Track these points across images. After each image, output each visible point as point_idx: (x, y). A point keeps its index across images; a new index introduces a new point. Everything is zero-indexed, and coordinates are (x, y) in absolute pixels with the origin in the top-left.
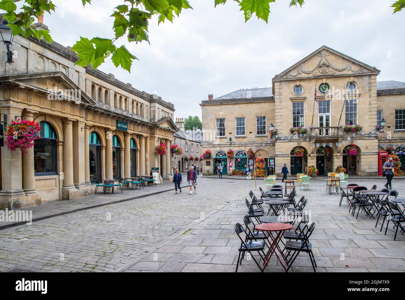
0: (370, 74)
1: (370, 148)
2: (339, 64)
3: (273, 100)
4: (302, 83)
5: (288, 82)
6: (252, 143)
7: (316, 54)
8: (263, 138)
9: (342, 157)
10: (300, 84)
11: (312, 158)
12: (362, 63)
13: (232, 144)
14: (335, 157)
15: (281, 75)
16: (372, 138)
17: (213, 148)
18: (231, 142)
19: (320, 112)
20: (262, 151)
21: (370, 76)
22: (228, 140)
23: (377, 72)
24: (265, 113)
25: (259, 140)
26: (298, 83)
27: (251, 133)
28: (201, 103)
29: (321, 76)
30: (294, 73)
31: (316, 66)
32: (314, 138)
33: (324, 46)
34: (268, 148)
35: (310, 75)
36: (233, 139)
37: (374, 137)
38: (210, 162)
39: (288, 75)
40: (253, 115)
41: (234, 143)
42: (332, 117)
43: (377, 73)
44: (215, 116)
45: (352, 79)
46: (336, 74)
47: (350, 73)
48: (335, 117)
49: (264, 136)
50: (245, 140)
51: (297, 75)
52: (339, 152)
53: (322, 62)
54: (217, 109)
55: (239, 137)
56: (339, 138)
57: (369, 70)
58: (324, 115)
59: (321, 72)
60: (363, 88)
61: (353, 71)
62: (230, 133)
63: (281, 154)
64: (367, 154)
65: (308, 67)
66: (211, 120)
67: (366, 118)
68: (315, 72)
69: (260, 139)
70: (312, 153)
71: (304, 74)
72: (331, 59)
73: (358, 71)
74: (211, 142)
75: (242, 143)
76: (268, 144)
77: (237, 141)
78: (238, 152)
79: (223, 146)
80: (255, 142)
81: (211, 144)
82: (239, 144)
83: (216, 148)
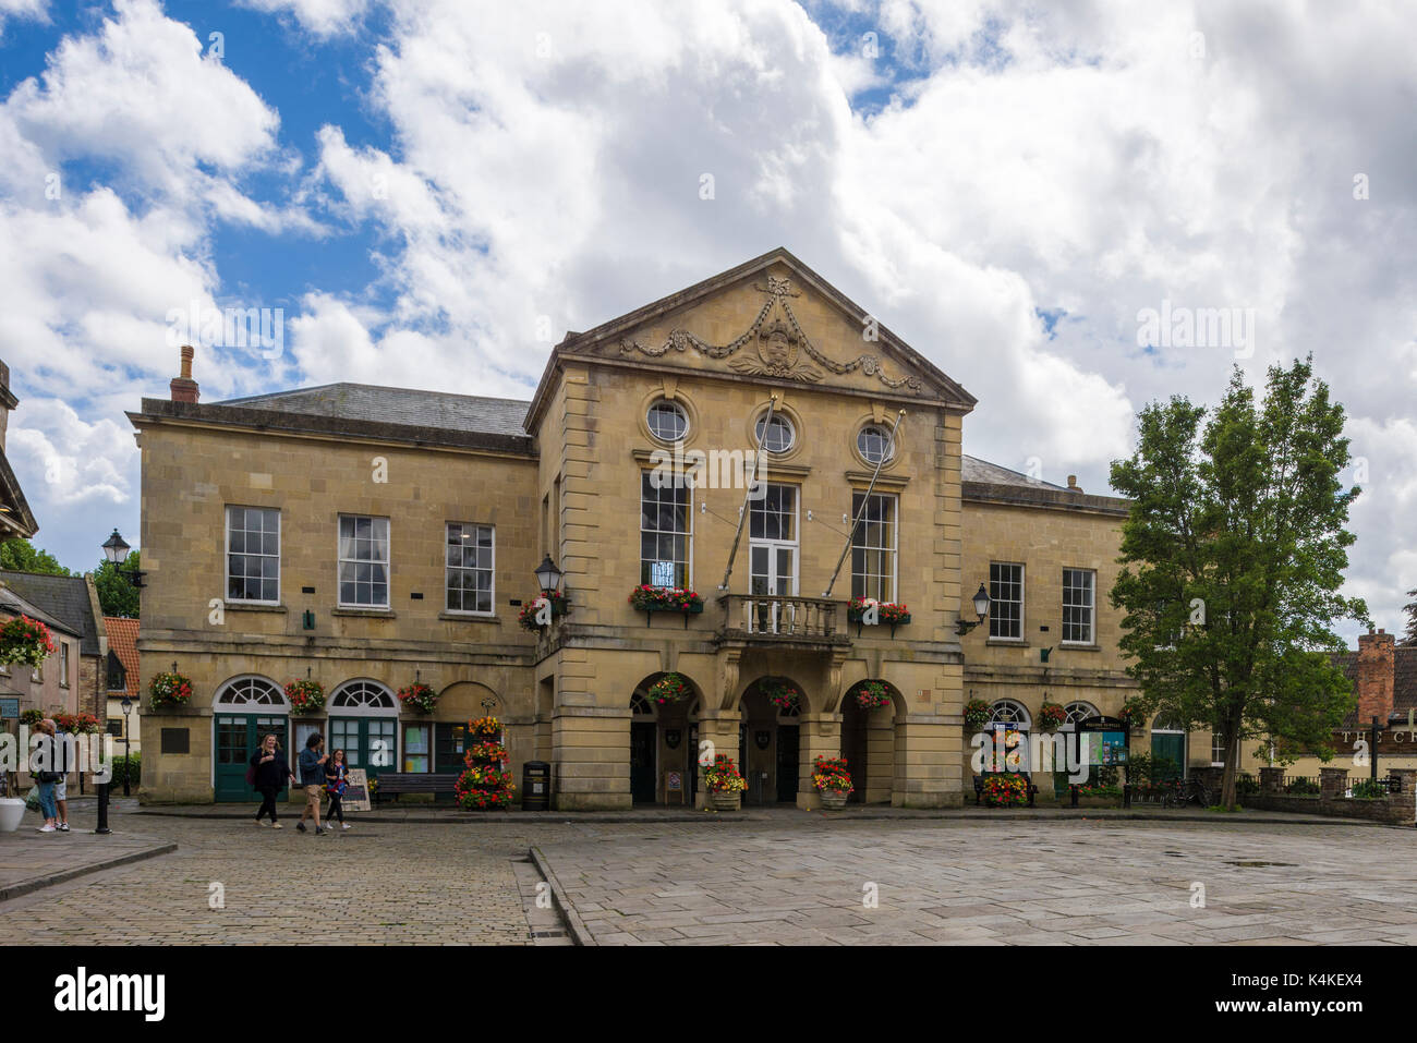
0: (943, 405)
1: (936, 696)
2: (833, 343)
3: (531, 455)
4: (687, 394)
5: (628, 378)
6: (424, 648)
7: (744, 278)
8: (477, 626)
9: (838, 729)
10: (678, 394)
11: (724, 729)
12: (916, 355)
13: (317, 643)
14: (812, 729)
15: (598, 337)
16: (943, 659)
17: (207, 660)
18: (311, 633)
19: (757, 531)
20: (471, 686)
21: (940, 412)
22: (294, 625)
23: (965, 402)
24: (488, 510)
25: (462, 638)
26: (670, 391)
27: (417, 596)
28: (139, 410)
29: (764, 376)
30: (654, 342)
31: (745, 328)
32: (738, 641)
33: (782, 251)
34: (503, 679)
35: (720, 365)
36: (319, 618)
37: (949, 654)
38: (187, 731)
39: (628, 343)
40: (432, 513)
41: (329, 643)
42: (801, 558)
43: (965, 407)
44: (224, 491)
45: (879, 414)
46: (822, 382)
47: (873, 385)
48: (815, 559)
49: (486, 621)
50: (389, 631)
51: (666, 351)
52: (829, 709)
53: (771, 320)
54: (236, 456)
55: (356, 615)
56: (835, 649)
57: (940, 389)
58: (772, 545)
60: (917, 457)
61: (884, 379)
62: (309, 590)
63: (588, 702)
64: (926, 720)
65: (715, 329)
66: (198, 508)
67: (925, 579)
68: (740, 354)
69: (463, 629)
70: (726, 706)
71: (695, 354)
72: (806, 314)
73: (902, 385)
74: (193, 628)
75: (372, 646)
76: (500, 657)
77: (343, 632)
78: (346, 689)
79: (267, 653)
80: (440, 643)
81: (193, 638)
82: (356, 648)
83: (225, 661)
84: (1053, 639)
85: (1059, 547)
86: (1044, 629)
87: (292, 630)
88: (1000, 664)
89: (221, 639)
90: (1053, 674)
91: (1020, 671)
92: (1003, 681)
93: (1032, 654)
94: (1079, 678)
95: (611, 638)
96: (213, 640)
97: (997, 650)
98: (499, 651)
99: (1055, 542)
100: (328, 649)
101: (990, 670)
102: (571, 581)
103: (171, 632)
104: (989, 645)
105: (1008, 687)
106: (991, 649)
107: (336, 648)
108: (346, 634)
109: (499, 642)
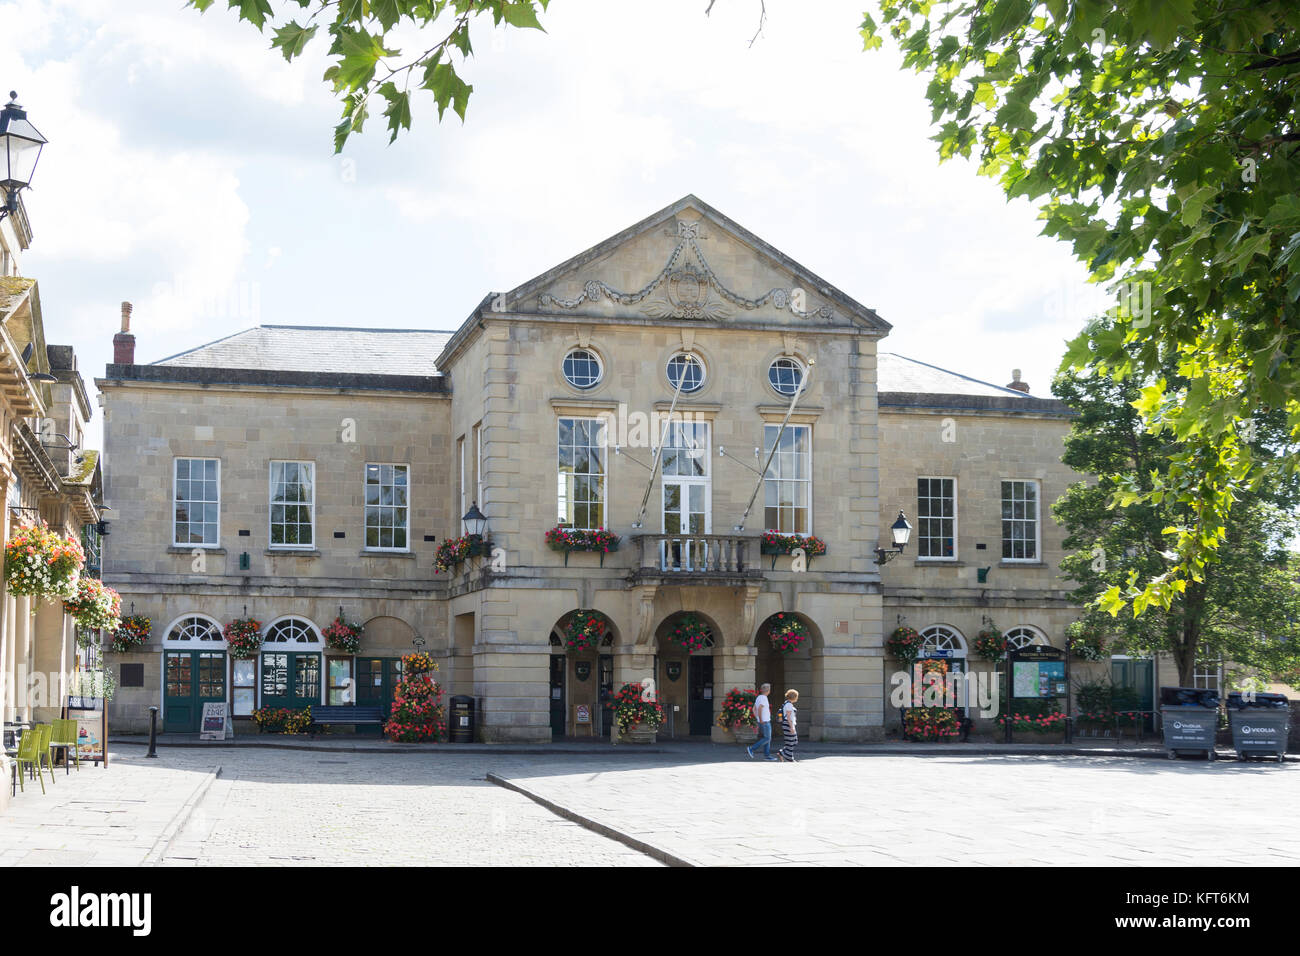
0: (857, 332)
1: (854, 627)
3: (445, 393)
4: (600, 342)
5: (546, 330)
6: (346, 585)
8: (394, 562)
9: (753, 663)
10: (592, 341)
11: (639, 664)
12: (827, 285)
13: (252, 582)
14: (726, 662)
15: (518, 296)
16: (861, 589)
17: (159, 600)
18: (246, 572)
20: (389, 620)
21: (855, 339)
22: (232, 565)
23: (880, 328)
24: (404, 449)
25: (379, 573)
26: (585, 339)
27: (339, 535)
29: (674, 318)
30: (569, 295)
31: (655, 274)
32: (652, 579)
33: (692, 198)
34: (419, 614)
36: (253, 559)
37: (867, 584)
38: (141, 665)
39: (546, 298)
40: (353, 455)
41: (264, 582)
42: (714, 493)
43: (879, 333)
44: (173, 444)
45: (791, 345)
46: (732, 318)
47: (783, 317)
49: (402, 556)
50: (315, 569)
51: (580, 303)
52: (743, 642)
53: (681, 263)
55: (286, 554)
56: (747, 583)
57: (853, 317)
58: (684, 484)
59: (676, 300)
60: (830, 386)
62: (244, 533)
63: (510, 639)
64: (844, 652)
65: (627, 276)
68: (652, 298)
69: (380, 565)
70: (640, 642)
71: (607, 302)
72: (716, 253)
73: (813, 316)
74: (148, 571)
75: (299, 584)
76: (415, 591)
77: (274, 572)
78: (276, 625)
79: (209, 593)
80: (361, 579)
81: (147, 581)
82: (285, 587)
83: (174, 601)
84: (992, 557)
85: (996, 457)
86: (981, 547)
87: (230, 572)
88: (930, 586)
89: (170, 581)
90: (992, 595)
91: (954, 593)
92: (935, 604)
93: (967, 575)
94: (1023, 600)
95: (531, 578)
96: (164, 581)
97: (928, 570)
98: (414, 586)
99: (992, 452)
100: (261, 587)
101: (919, 593)
102: (494, 525)
103: (128, 575)
104: (919, 565)
105: (941, 610)
106: (920, 570)
107: (268, 586)
108: (277, 574)
109: (415, 578)
